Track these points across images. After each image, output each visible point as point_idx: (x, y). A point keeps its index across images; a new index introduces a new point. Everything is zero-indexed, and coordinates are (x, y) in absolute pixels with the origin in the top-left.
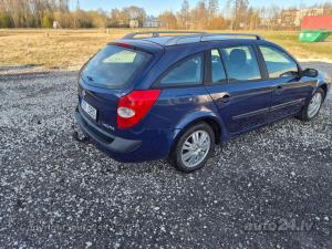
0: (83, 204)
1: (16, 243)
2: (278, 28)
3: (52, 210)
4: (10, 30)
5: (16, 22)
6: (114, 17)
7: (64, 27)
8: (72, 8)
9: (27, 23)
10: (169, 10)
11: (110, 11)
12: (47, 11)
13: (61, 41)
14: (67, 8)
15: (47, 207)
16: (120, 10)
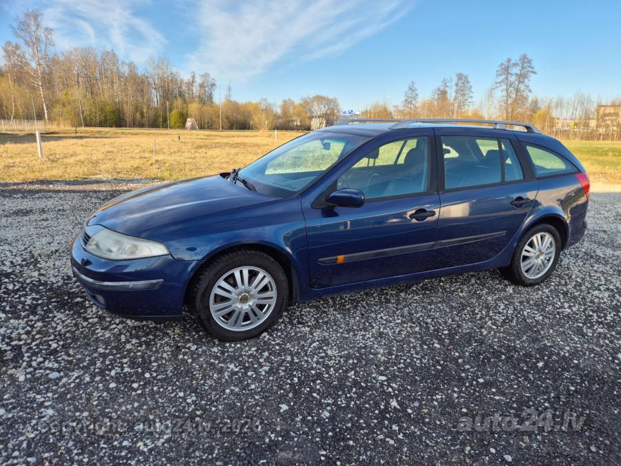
0: (267, 360)
1: (181, 394)
2: (590, 136)
3: (224, 361)
4: (118, 130)
5: (128, 119)
6: (285, 113)
7: (202, 128)
8: (219, 98)
9: (145, 121)
10: (381, 103)
11: (280, 103)
12: (178, 102)
13: (200, 147)
14: (210, 97)
15: (217, 358)
16: (297, 101)
